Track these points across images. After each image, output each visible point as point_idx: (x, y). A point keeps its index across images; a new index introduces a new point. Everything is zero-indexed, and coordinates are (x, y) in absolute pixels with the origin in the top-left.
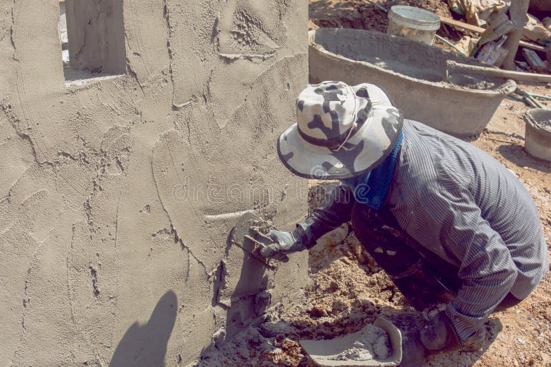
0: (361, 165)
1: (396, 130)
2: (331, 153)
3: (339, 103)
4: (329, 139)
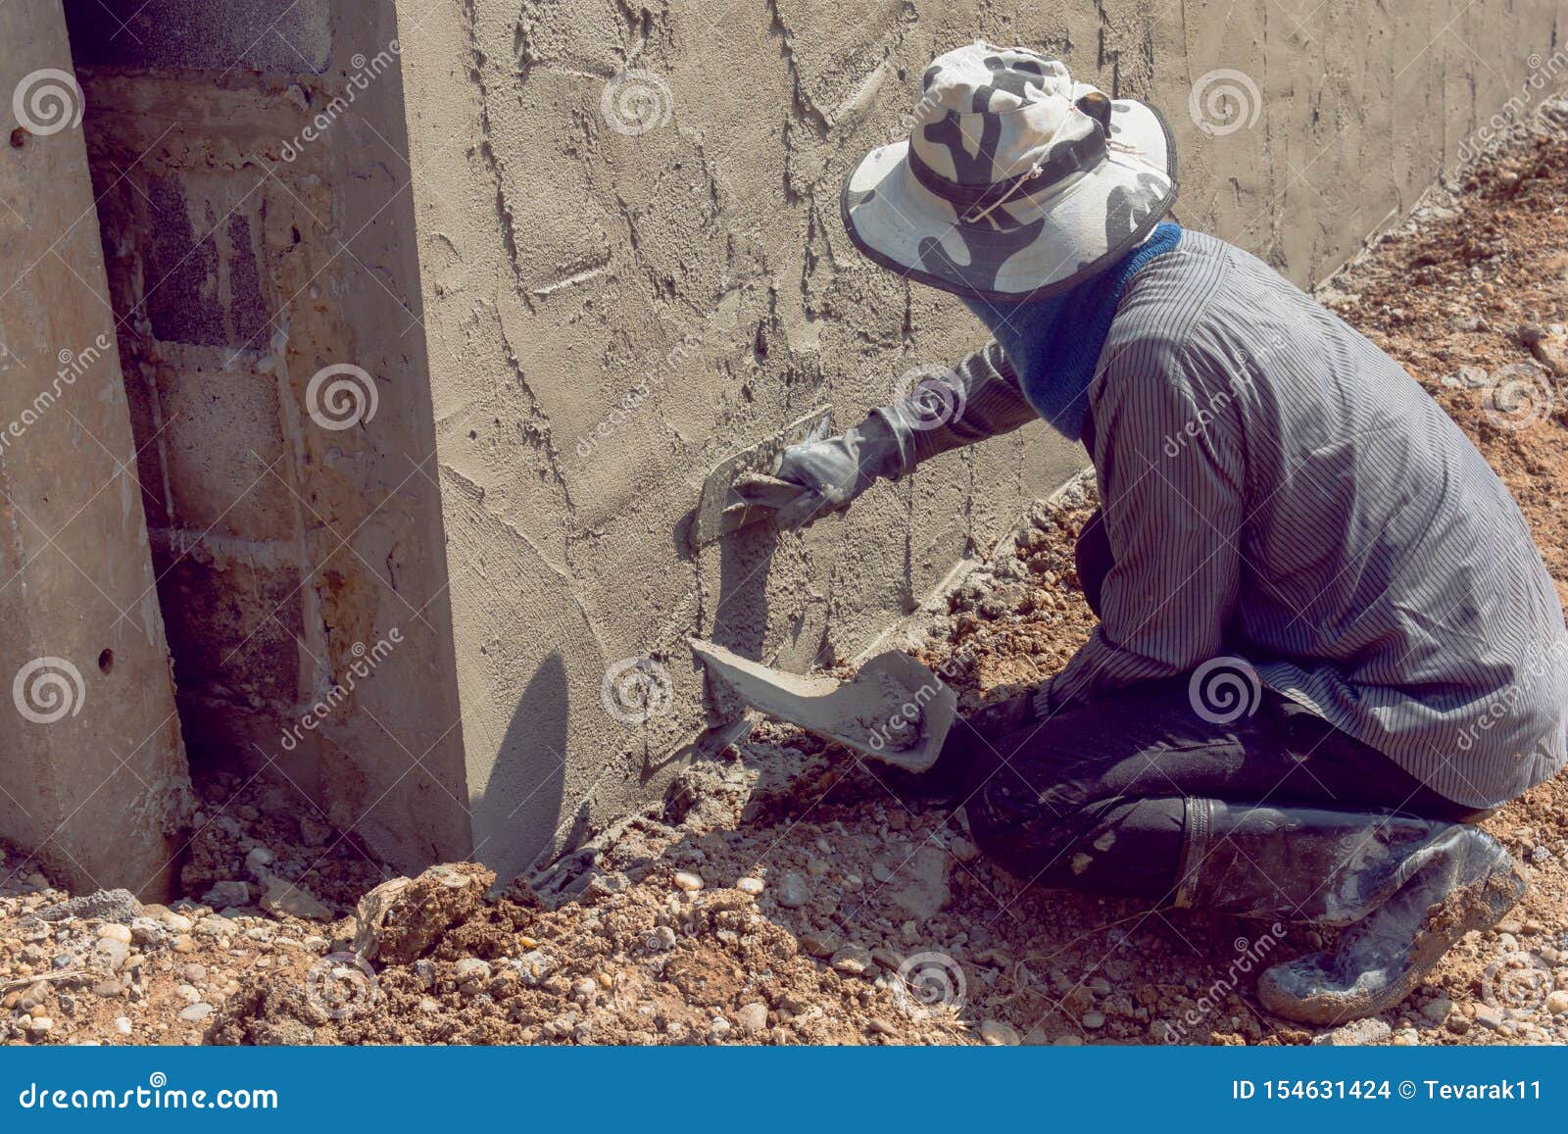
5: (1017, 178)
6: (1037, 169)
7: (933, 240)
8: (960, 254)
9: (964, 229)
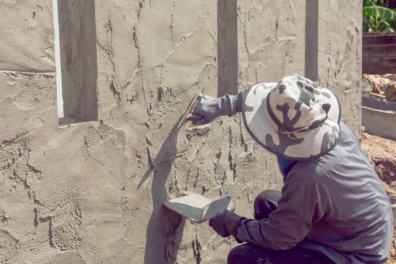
1: (329, 147)
3: (308, 108)
4: (283, 124)
5: (301, 128)
6: (307, 128)
7: (270, 135)
8: (277, 141)
9: (279, 134)
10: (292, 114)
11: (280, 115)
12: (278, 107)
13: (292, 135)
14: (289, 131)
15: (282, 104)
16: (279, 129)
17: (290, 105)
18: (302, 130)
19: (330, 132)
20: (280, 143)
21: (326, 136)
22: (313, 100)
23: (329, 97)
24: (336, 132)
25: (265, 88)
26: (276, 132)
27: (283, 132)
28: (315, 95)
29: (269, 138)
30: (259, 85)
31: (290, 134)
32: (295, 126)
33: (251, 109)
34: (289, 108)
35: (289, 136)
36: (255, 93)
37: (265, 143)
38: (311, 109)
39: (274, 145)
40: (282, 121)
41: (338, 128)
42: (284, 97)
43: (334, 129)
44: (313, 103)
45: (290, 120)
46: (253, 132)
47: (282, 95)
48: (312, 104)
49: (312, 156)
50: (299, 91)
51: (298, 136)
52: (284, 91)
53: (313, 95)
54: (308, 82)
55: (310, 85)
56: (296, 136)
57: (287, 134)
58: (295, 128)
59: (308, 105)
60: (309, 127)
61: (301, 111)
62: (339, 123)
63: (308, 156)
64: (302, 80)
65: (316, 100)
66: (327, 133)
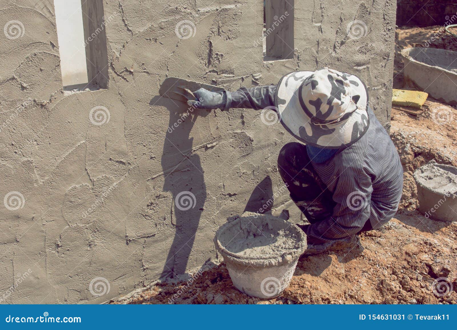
0: (323, 142)
1: (359, 135)
2: (310, 123)
3: (340, 102)
4: (316, 117)
10: (324, 108)
11: (312, 109)
12: (311, 102)
13: (324, 127)
14: (321, 123)
15: (315, 99)
16: (312, 121)
17: (322, 100)
18: (333, 122)
19: (360, 121)
20: (313, 134)
21: (356, 125)
22: (344, 94)
23: (357, 85)
24: (365, 120)
25: (296, 79)
26: (309, 124)
27: (316, 123)
28: (346, 88)
29: (302, 130)
30: (290, 76)
31: (322, 126)
32: (328, 119)
33: (283, 102)
34: (321, 103)
35: (321, 127)
36: (286, 85)
37: (299, 136)
38: (342, 103)
39: (307, 136)
40: (315, 115)
41: (367, 116)
42: (316, 93)
43: (363, 117)
44: (344, 96)
45: (323, 113)
46: (287, 125)
47: (314, 91)
48: (343, 98)
49: (343, 145)
50: (330, 85)
51: (330, 127)
52: (317, 86)
53: (344, 88)
54: (338, 75)
55: (340, 78)
56: (328, 127)
57: (319, 126)
58: (327, 121)
59: (340, 99)
60: (340, 119)
61: (333, 106)
62: (367, 110)
63: (339, 144)
64: (332, 73)
65: (346, 93)
66: (356, 122)
